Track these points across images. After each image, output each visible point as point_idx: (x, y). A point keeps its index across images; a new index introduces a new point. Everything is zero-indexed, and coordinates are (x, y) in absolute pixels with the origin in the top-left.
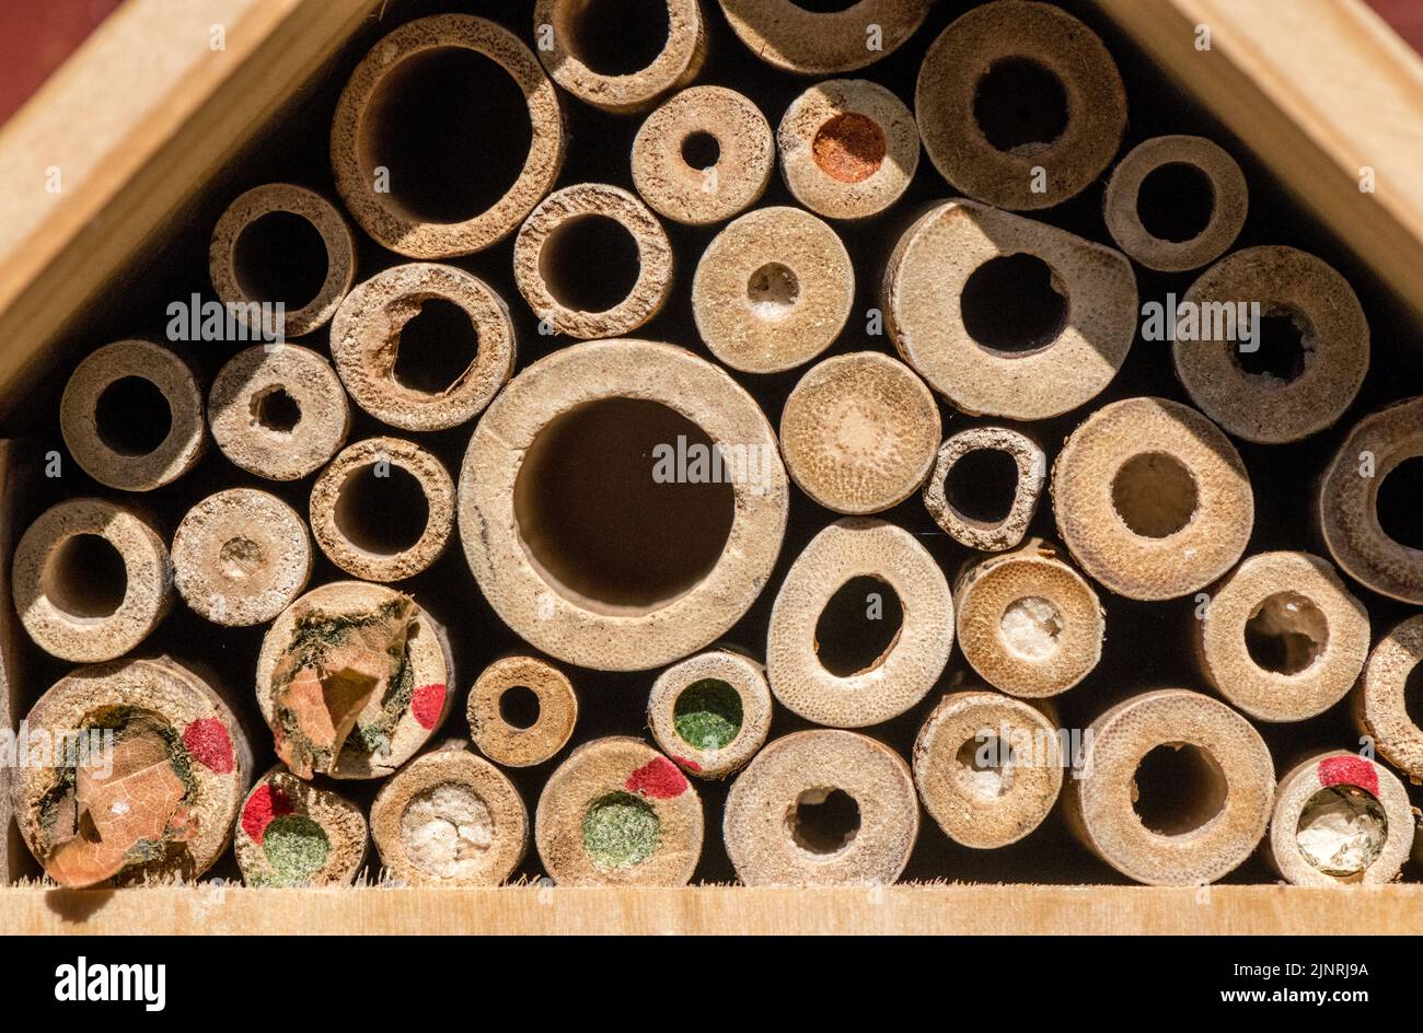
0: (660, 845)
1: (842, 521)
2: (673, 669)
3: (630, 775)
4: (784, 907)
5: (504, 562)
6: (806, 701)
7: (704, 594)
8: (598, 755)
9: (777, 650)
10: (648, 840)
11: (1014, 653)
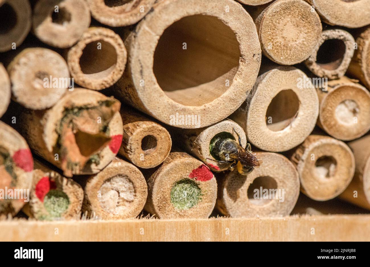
0: (201, 200)
1: (279, 67)
2: (210, 128)
3: (191, 172)
4: (253, 227)
5: (148, 83)
6: (261, 141)
7: (226, 97)
8: (180, 164)
9: (251, 120)
10: (195, 198)
11: (341, 122)
